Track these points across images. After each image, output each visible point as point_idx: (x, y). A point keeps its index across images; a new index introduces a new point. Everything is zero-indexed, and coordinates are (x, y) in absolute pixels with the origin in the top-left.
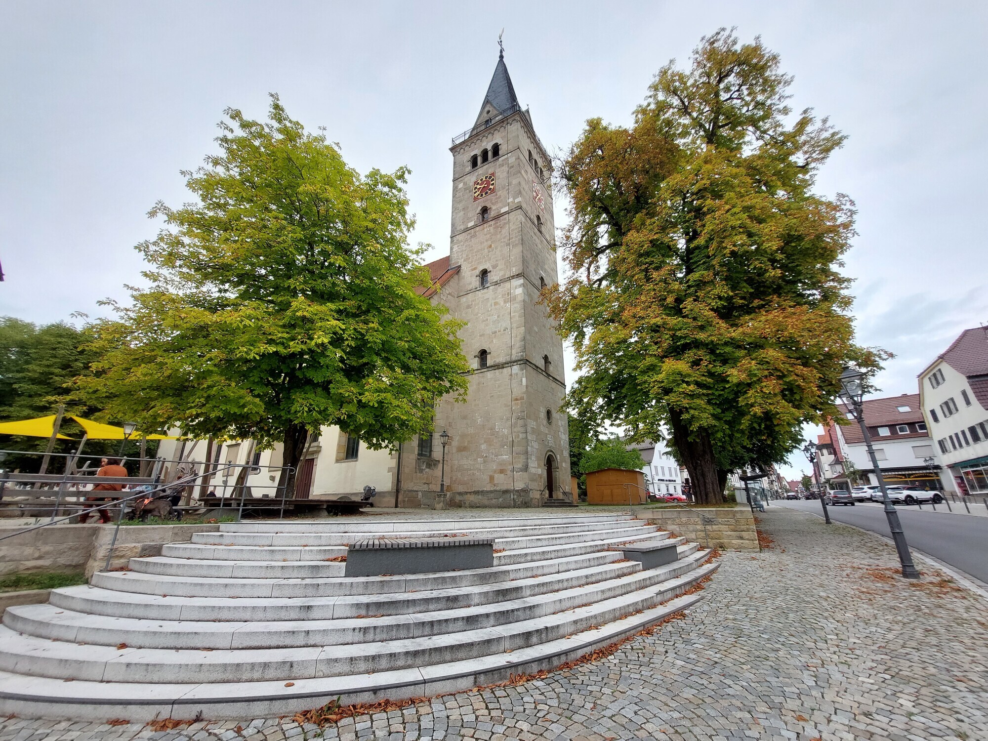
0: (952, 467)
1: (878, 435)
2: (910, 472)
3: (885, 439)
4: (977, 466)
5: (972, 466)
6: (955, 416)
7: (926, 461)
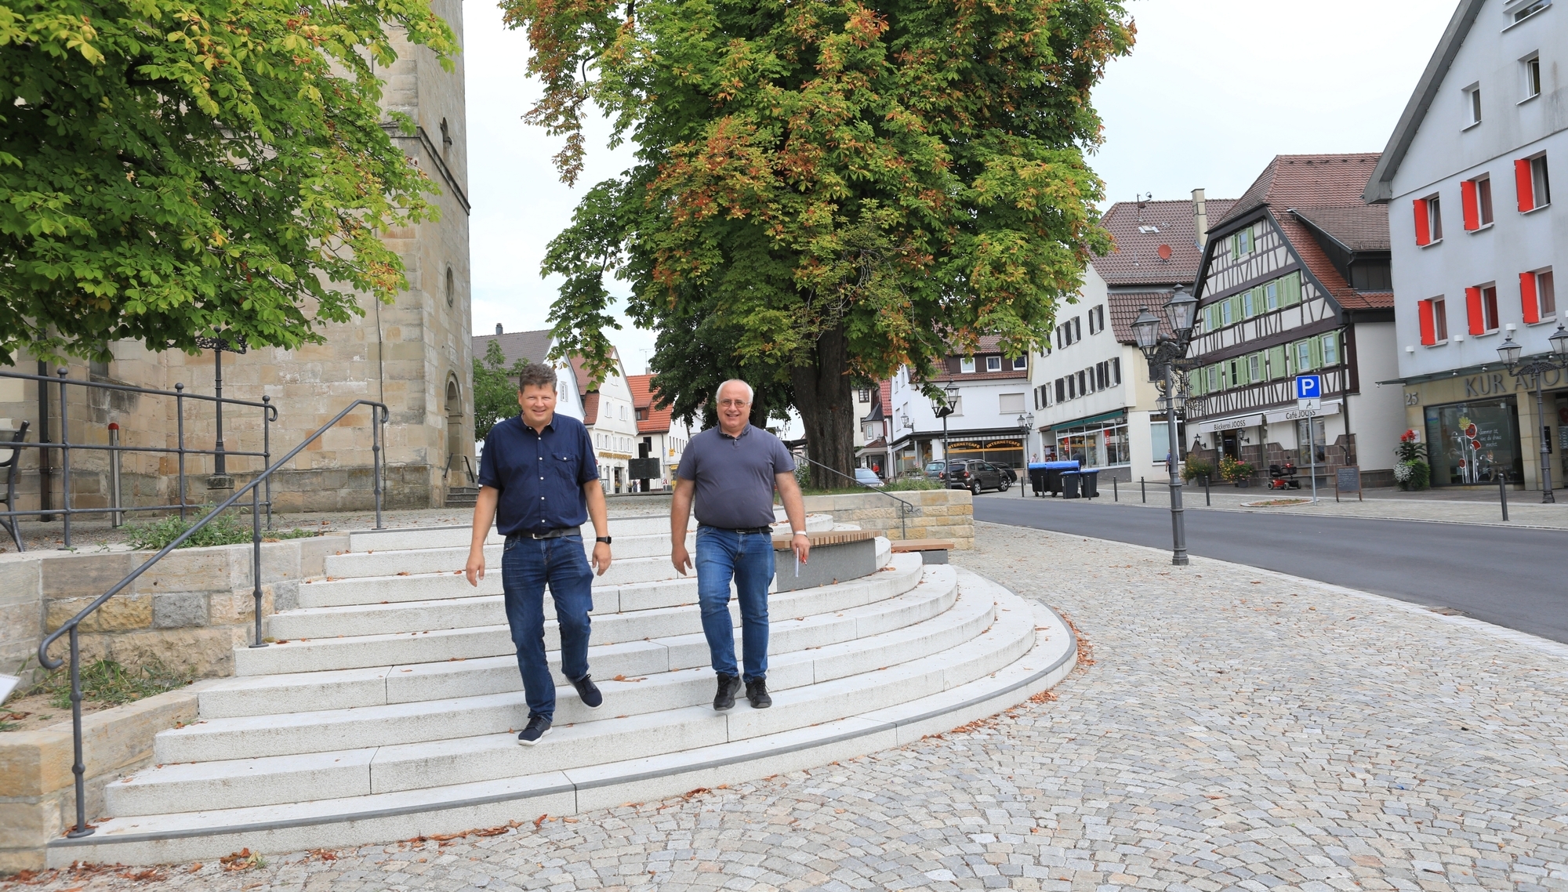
0: (1046, 431)
1: (959, 371)
2: (989, 438)
3: (968, 378)
4: (1080, 429)
5: (1072, 431)
6: (1075, 347)
7: (1021, 419)
